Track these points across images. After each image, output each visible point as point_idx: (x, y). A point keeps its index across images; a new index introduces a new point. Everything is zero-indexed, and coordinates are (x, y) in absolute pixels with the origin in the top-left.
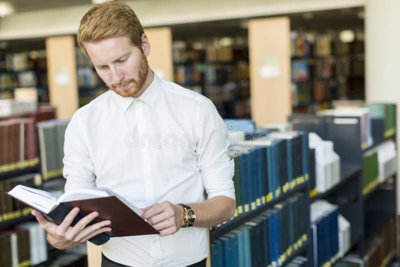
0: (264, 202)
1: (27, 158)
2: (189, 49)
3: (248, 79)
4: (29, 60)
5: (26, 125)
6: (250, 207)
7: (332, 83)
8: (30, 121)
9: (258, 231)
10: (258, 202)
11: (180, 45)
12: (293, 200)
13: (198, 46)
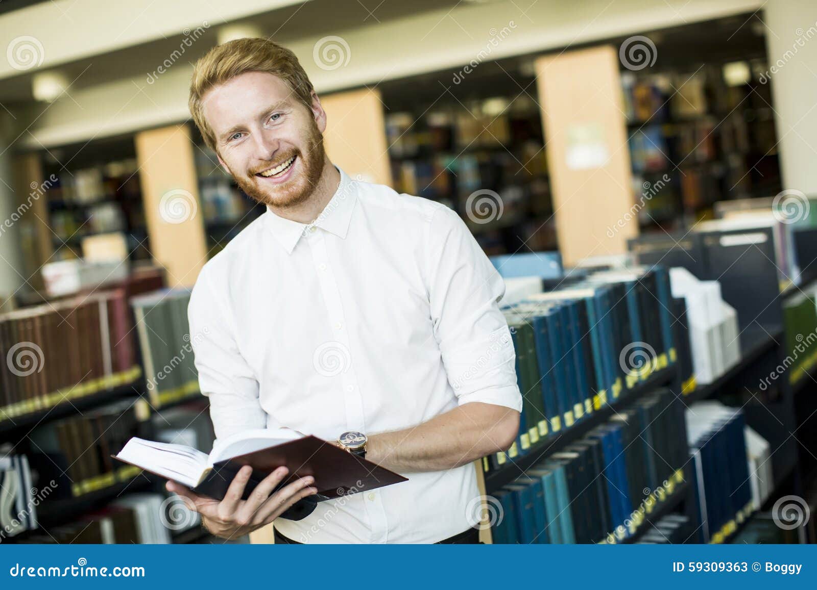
0: (589, 410)
1: (117, 368)
2: (420, 126)
3: (545, 178)
4: (106, 180)
5: (110, 304)
6: (562, 421)
7: (717, 170)
8: (117, 295)
9: (581, 469)
10: (579, 411)
11: (402, 121)
12: (648, 403)
13: (438, 119)
